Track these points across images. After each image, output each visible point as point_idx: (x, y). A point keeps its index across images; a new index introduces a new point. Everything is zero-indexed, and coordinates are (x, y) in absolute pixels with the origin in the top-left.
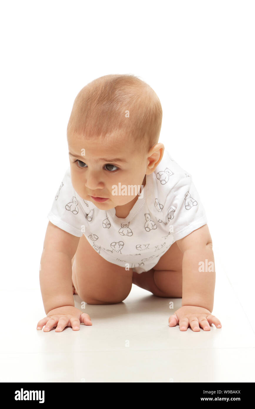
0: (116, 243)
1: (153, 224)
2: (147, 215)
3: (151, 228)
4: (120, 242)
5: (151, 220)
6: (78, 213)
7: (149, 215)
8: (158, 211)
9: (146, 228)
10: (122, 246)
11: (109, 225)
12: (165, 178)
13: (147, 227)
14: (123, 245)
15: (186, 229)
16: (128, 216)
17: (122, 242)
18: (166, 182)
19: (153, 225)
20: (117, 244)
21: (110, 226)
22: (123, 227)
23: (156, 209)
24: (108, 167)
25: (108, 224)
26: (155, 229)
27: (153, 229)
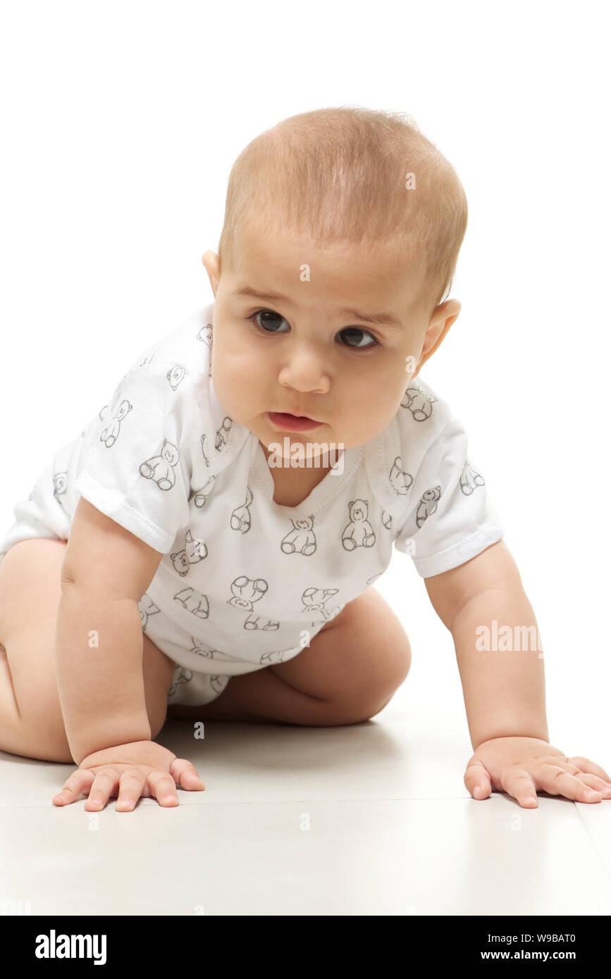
0: (248, 580)
1: (369, 531)
2: (358, 505)
3: (359, 542)
4: (260, 580)
5: (366, 520)
6: (173, 488)
7: (367, 504)
8: (398, 493)
9: (345, 539)
10: (261, 594)
11: (247, 526)
12: (423, 407)
13: (348, 538)
14: (264, 592)
15: (469, 541)
16: (304, 502)
17: (264, 581)
18: (426, 415)
19: (368, 534)
20: (251, 584)
21: (249, 529)
22: (297, 527)
23: (393, 486)
24: (349, 336)
25: (245, 523)
26: (368, 546)
27: (363, 545)
